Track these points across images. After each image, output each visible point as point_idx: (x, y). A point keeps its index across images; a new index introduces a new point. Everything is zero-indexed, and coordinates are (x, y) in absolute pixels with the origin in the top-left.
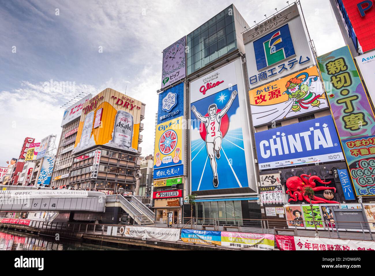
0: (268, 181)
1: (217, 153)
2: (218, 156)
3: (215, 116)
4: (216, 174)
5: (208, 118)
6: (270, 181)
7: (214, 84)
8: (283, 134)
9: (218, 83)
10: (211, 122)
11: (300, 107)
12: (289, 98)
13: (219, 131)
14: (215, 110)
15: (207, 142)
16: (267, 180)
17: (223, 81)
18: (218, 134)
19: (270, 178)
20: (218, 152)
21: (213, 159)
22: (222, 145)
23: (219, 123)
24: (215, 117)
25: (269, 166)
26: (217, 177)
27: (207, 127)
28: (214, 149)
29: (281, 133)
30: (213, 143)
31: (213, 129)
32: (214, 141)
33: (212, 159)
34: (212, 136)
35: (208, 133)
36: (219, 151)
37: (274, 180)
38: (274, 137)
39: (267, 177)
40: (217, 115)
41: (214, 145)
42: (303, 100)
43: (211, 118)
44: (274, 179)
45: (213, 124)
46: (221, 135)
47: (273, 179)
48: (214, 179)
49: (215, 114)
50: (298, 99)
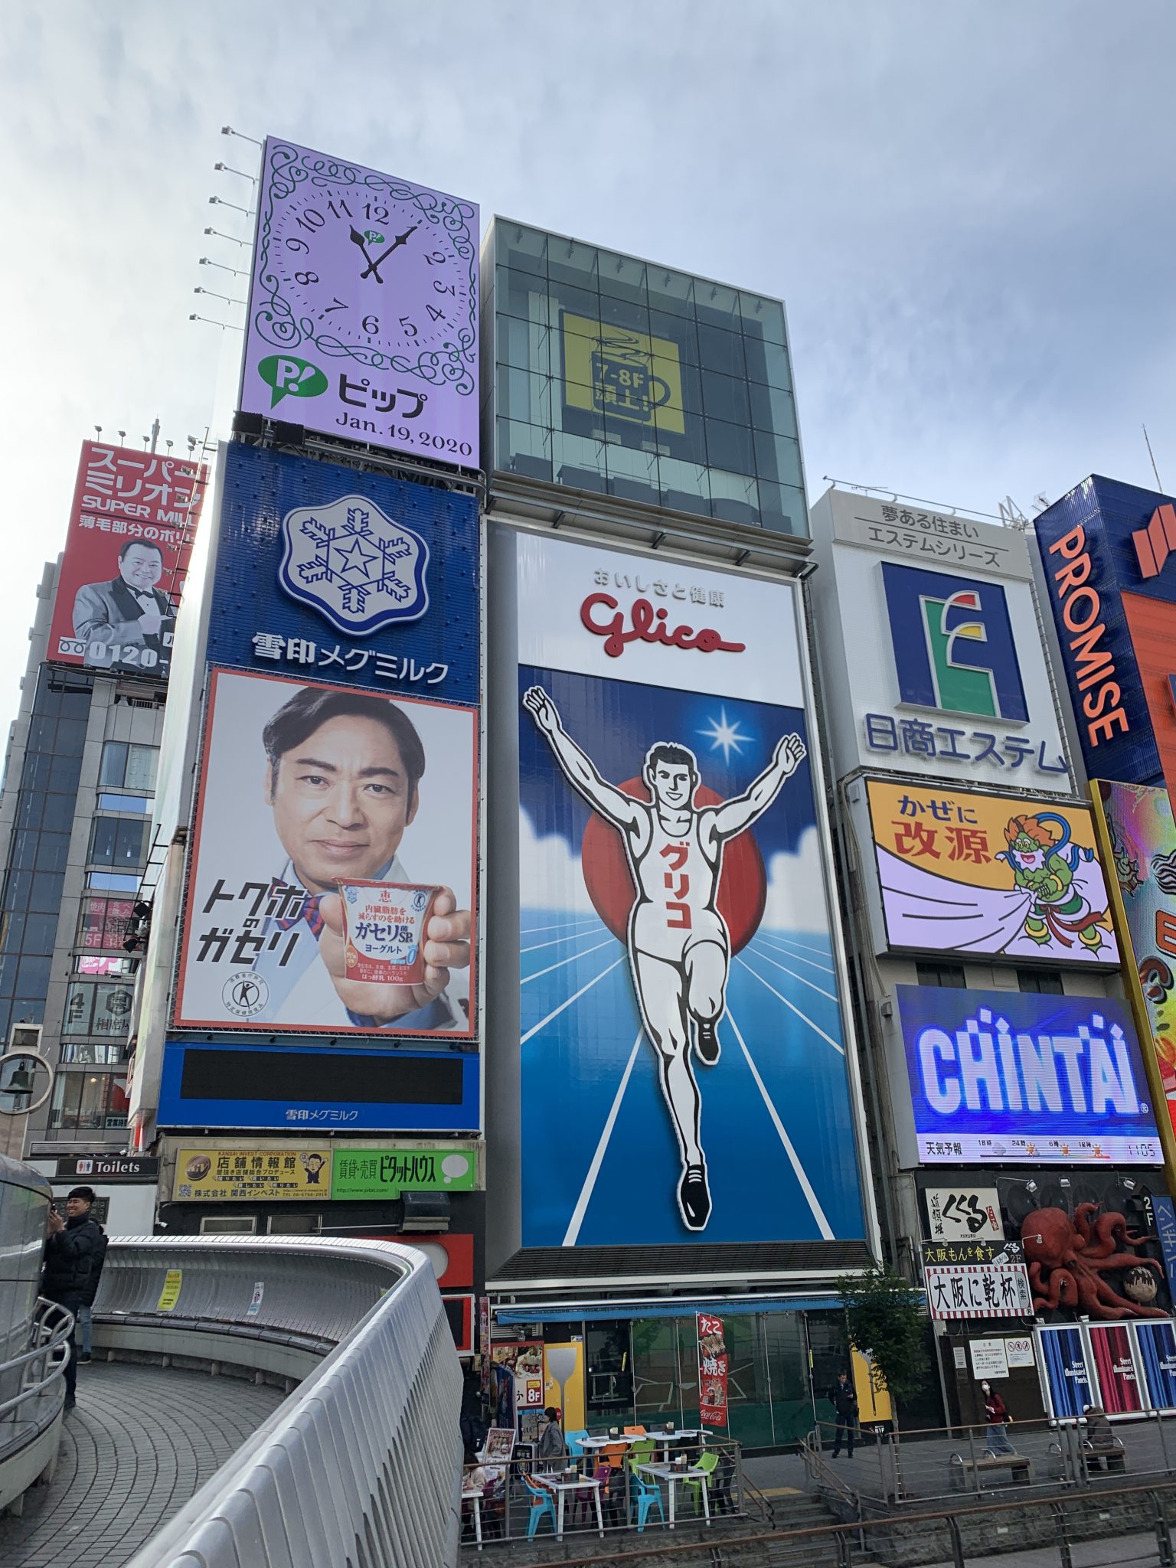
0: (958, 1221)
1: (702, 1029)
2: (709, 1048)
3: (686, 814)
4: (693, 1155)
5: (648, 810)
6: (964, 1217)
7: (685, 630)
8: (1002, 1025)
9: (709, 641)
10: (661, 841)
11: (1050, 932)
12: (1016, 884)
13: (710, 907)
14: (688, 782)
15: (636, 951)
16: (953, 1211)
17: (738, 648)
18: (710, 924)
19: (964, 1206)
20: (707, 1026)
21: (677, 1064)
22: (732, 991)
23: (714, 867)
24: (690, 821)
25: (958, 1149)
26: (703, 1174)
27: (637, 862)
28: (683, 1002)
29: (995, 1019)
30: (679, 966)
31: (677, 885)
32: (684, 956)
33: (669, 1059)
34: (672, 924)
35: (645, 899)
36: (712, 1021)
37: (979, 1217)
38: (972, 1026)
39: (952, 1199)
40: (700, 815)
41: (686, 981)
42: (1060, 909)
43: (661, 818)
44: (980, 1212)
45: (674, 857)
46: (724, 935)
47: (976, 1211)
48: (686, 1179)
49: (686, 807)
50: (1044, 898)
